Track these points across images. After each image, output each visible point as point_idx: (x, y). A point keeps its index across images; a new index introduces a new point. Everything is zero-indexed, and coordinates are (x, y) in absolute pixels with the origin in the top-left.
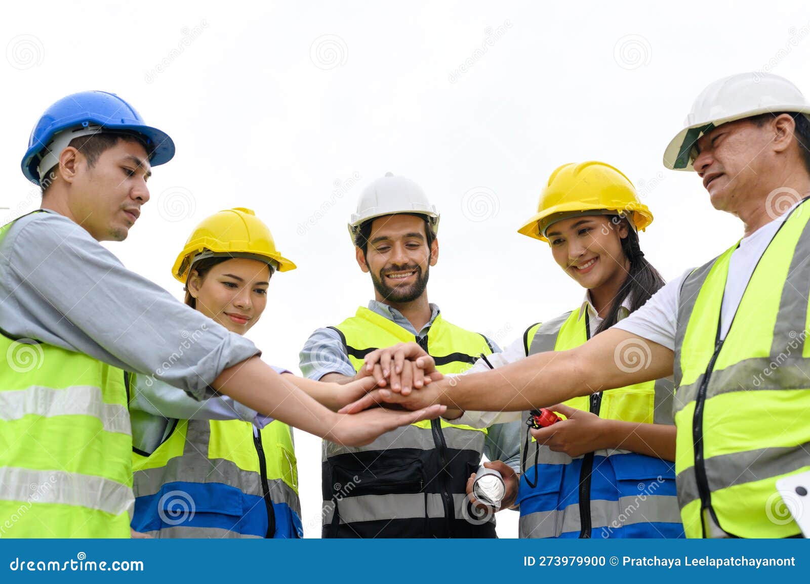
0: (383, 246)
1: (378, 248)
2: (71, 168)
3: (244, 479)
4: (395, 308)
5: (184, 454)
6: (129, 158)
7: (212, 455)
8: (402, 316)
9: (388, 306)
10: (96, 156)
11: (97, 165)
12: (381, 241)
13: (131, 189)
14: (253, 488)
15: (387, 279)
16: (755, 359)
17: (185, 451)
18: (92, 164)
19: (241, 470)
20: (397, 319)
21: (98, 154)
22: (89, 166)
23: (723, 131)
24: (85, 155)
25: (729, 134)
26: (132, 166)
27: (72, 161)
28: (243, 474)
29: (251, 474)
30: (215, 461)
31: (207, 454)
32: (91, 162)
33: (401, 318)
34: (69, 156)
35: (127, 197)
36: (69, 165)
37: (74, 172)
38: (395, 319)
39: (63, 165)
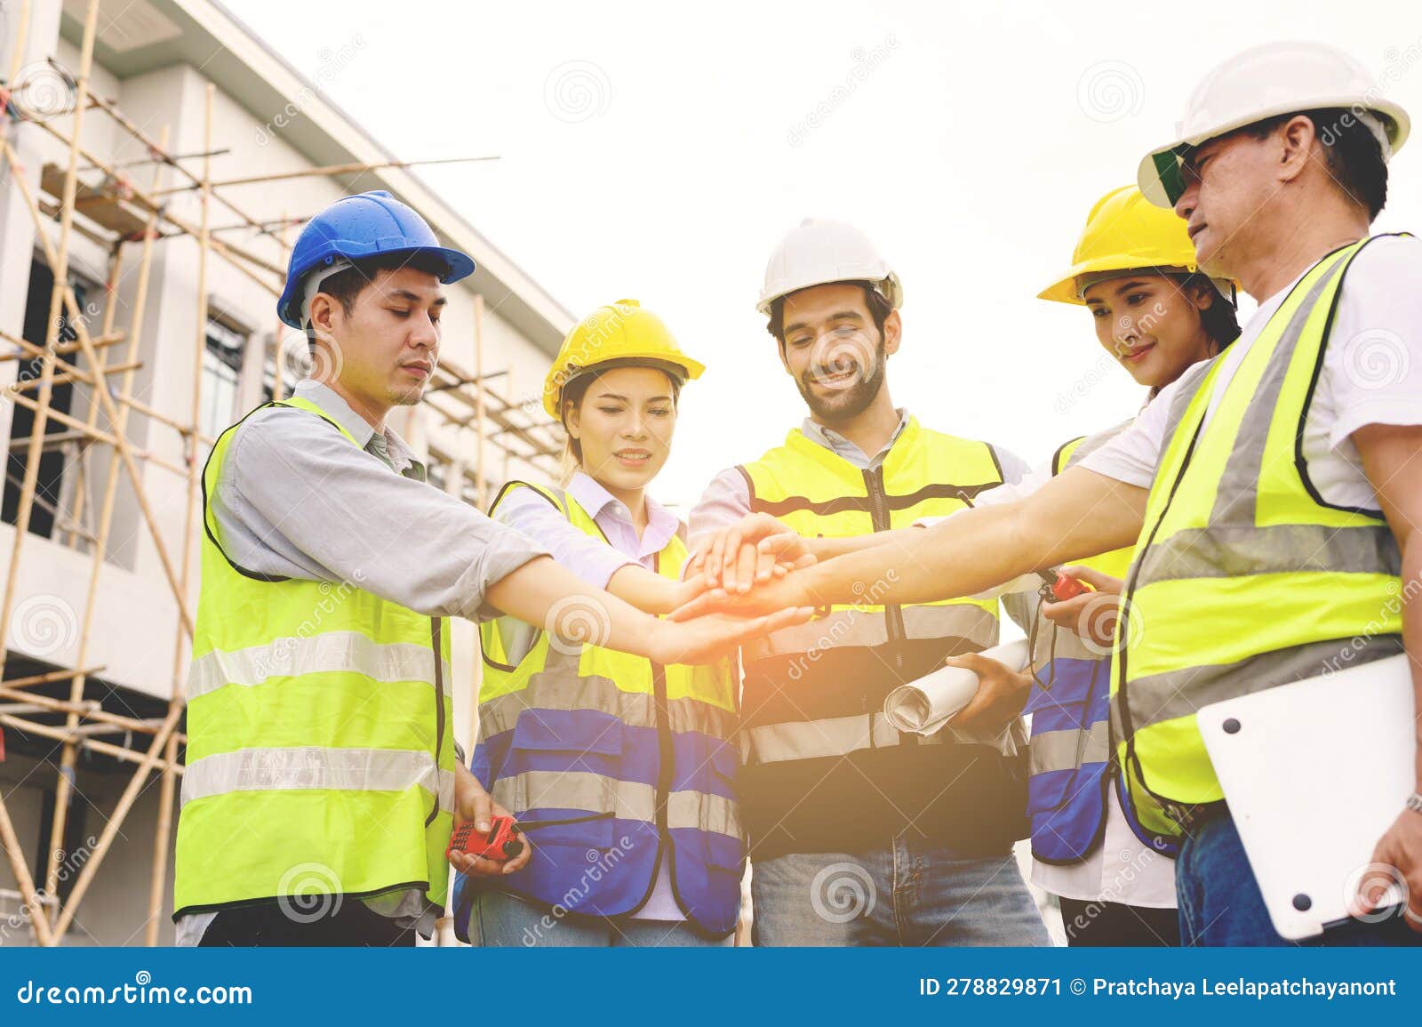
0: (801, 338)
1: (796, 340)
2: (326, 321)
3: (625, 705)
4: (831, 429)
5: (544, 670)
6: (394, 295)
7: (583, 672)
8: (844, 439)
9: (820, 427)
10: (353, 300)
11: (355, 313)
12: (795, 331)
13: (408, 335)
14: (637, 716)
15: (812, 386)
16: (1191, 530)
17: (547, 666)
18: (349, 313)
19: (621, 692)
20: (837, 444)
21: (355, 297)
22: (346, 317)
23: (1209, 152)
24: (340, 301)
25: (1215, 156)
26: (402, 305)
27: (327, 311)
28: (624, 697)
29: (635, 697)
30: (586, 680)
31: (577, 670)
32: (348, 310)
33: (842, 443)
34: (321, 306)
35: (403, 346)
36: (325, 316)
37: (330, 326)
38: (834, 445)
39: (316, 320)
